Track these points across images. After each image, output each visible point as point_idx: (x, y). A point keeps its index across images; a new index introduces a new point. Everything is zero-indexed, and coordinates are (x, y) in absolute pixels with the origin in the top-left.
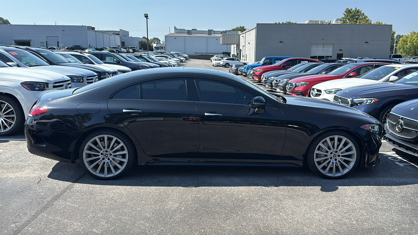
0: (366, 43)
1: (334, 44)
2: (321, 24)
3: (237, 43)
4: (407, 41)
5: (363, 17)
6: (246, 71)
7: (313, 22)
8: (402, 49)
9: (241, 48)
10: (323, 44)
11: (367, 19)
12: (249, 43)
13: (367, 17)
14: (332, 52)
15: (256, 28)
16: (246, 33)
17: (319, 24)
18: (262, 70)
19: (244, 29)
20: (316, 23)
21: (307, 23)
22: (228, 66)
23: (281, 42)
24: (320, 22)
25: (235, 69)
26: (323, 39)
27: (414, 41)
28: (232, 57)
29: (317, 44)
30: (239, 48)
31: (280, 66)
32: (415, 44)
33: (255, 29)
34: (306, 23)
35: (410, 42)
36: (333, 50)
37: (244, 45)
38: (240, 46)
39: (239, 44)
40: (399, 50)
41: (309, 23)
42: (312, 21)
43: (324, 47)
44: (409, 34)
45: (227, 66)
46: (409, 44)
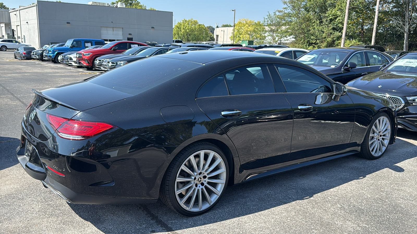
0: (152, 28)
1: (123, 28)
2: (107, 6)
3: (7, 22)
4: (181, 28)
5: (136, 2)
6: (52, 55)
7: (97, 3)
8: (177, 35)
9: (14, 27)
10: (113, 28)
11: (140, 4)
12: (27, 23)
13: (140, 2)
14: (122, 36)
15: (36, 5)
16: (20, 11)
17: (106, 6)
18: (91, 53)
19: (3, 6)
20: (100, 4)
21: (91, 4)
22: (6, 49)
23: (68, 23)
24: (106, 4)
25: (25, 52)
26: (112, 22)
27: (187, 28)
28: (8, 38)
29: (107, 27)
30: (10, 28)
31: (111, 50)
32: (187, 31)
33: (35, 7)
34: (88, 4)
35: (184, 29)
36: (123, 34)
37: (19, 24)
38: (11, 26)
39: (10, 23)
40: (174, 36)
41: (93, 4)
42: (95, 3)
43: (114, 30)
44: (182, 21)
45: (4, 48)
46: (183, 31)
